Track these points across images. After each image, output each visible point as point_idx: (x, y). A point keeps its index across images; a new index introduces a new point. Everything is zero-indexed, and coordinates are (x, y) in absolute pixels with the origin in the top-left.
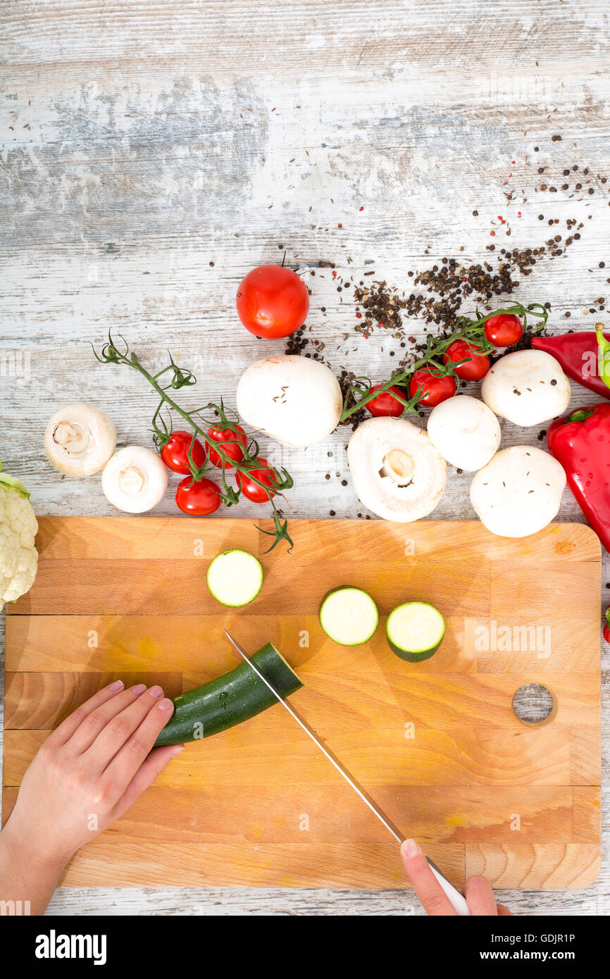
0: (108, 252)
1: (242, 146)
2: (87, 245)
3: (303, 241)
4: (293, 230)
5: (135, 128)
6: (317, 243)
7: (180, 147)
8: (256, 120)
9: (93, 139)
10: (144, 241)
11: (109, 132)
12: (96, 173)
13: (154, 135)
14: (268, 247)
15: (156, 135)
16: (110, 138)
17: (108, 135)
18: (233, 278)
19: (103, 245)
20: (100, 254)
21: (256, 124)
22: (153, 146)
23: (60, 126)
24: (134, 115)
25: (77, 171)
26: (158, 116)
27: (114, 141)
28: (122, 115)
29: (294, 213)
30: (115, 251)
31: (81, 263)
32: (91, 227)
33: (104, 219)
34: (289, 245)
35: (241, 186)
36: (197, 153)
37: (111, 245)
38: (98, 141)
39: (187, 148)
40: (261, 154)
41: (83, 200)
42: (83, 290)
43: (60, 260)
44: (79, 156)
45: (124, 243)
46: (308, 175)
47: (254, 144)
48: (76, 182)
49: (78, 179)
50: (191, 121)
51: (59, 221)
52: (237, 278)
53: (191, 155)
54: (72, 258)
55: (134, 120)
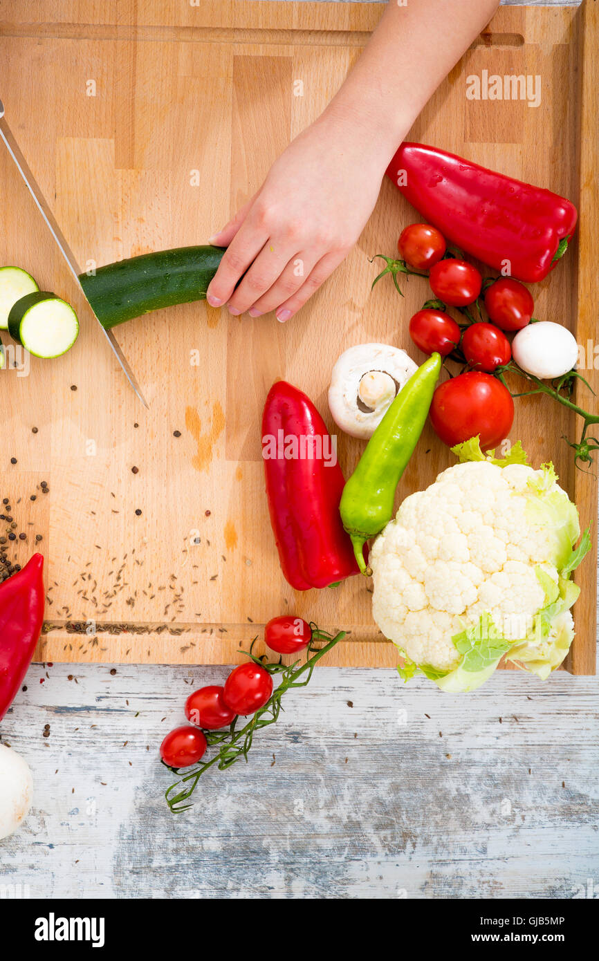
0: (298, 733)
1: (143, 849)
2: (322, 743)
3: (80, 737)
4: (91, 750)
5: (262, 873)
6: (65, 734)
7: (213, 849)
8: (127, 879)
9: (311, 862)
10: (258, 744)
11: (292, 870)
12: (309, 823)
13: (242, 864)
14: (120, 732)
15: (240, 865)
16: (292, 863)
17: (293, 866)
18: (161, 699)
19: (304, 741)
20: (307, 731)
21: (127, 873)
22: (244, 852)
23: (347, 879)
24: (264, 889)
25: (329, 826)
26: (236, 886)
27: (287, 859)
28: (276, 889)
29: (89, 769)
30: (292, 734)
31: (329, 722)
32: (316, 762)
33: (302, 771)
34: (97, 734)
35: (147, 802)
36: (195, 843)
37: (295, 741)
38: (305, 860)
39: (206, 848)
40: (122, 839)
41: (324, 794)
42: (328, 692)
43: (353, 727)
44: (327, 844)
45: (280, 742)
46: (72, 813)
47: (130, 850)
48: (331, 813)
49: (330, 818)
50: (199, 880)
51: (351, 770)
52: (157, 698)
53: (202, 840)
54: (339, 728)
55: (264, 883)
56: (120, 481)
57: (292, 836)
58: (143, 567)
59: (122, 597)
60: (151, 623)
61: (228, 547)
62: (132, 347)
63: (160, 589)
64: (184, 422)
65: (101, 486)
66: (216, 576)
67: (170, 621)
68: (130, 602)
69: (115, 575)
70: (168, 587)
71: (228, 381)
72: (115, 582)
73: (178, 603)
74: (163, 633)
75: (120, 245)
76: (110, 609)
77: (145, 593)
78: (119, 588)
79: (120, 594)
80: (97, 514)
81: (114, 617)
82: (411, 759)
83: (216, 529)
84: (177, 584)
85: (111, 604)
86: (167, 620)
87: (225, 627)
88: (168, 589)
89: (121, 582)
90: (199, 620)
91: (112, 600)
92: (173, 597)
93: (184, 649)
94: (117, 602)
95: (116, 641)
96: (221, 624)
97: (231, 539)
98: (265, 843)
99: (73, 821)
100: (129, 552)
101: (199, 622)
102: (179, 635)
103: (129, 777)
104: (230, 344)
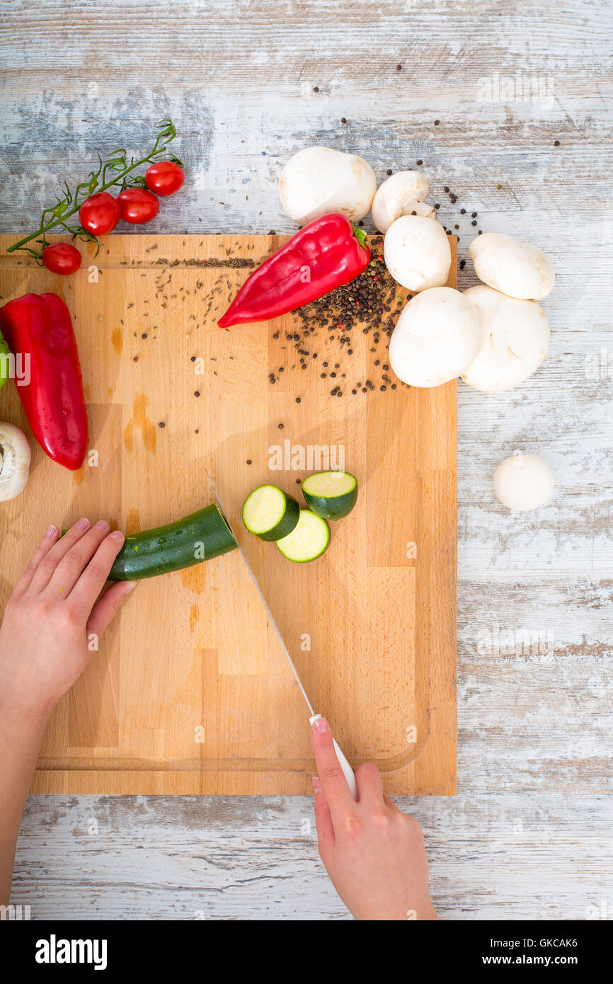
56: (210, 385)
57: (67, 162)
58: (190, 313)
59: (208, 289)
60: (183, 268)
61: (119, 332)
62: (201, 498)
63: (176, 296)
64: (158, 435)
65: (226, 381)
66: (128, 308)
67: (167, 270)
68: (200, 285)
69: (213, 307)
70: (169, 298)
71: (120, 470)
72: (213, 301)
73: (160, 284)
74: (174, 260)
75: (213, 584)
76: (217, 279)
77: (188, 293)
78: (210, 297)
79: (209, 292)
80: (229, 358)
81: (215, 273)
83: (131, 345)
84: (161, 301)
85: (216, 283)
86: (169, 271)
87: (123, 266)
88: (169, 296)
89: (208, 302)
90: (142, 271)
91: (214, 287)
92: (165, 289)
93: (155, 247)
94: (211, 285)
95: (212, 253)
96: (125, 268)
97: (117, 339)
98: (90, 156)
99: (246, 174)
100: (202, 326)
101: (143, 270)
102: (160, 259)
103: (201, 209)
104: (119, 501)
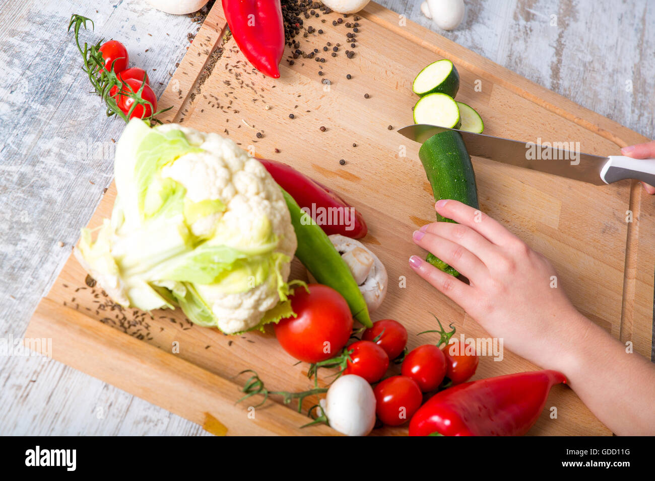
57: (47, 124)
82: (70, 224)
98: (51, 106)
99: (127, 25)
